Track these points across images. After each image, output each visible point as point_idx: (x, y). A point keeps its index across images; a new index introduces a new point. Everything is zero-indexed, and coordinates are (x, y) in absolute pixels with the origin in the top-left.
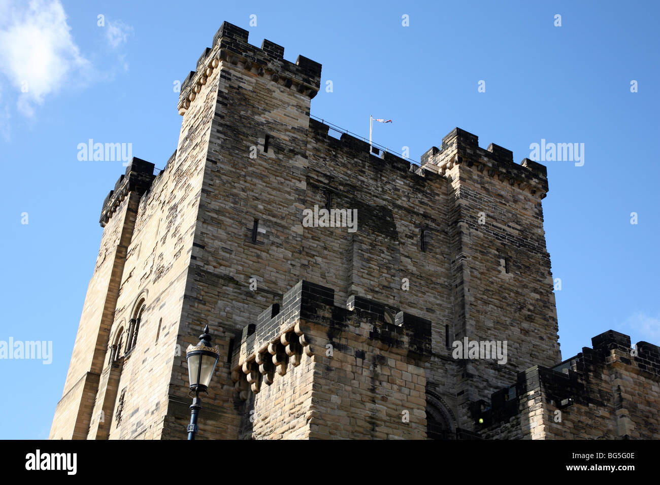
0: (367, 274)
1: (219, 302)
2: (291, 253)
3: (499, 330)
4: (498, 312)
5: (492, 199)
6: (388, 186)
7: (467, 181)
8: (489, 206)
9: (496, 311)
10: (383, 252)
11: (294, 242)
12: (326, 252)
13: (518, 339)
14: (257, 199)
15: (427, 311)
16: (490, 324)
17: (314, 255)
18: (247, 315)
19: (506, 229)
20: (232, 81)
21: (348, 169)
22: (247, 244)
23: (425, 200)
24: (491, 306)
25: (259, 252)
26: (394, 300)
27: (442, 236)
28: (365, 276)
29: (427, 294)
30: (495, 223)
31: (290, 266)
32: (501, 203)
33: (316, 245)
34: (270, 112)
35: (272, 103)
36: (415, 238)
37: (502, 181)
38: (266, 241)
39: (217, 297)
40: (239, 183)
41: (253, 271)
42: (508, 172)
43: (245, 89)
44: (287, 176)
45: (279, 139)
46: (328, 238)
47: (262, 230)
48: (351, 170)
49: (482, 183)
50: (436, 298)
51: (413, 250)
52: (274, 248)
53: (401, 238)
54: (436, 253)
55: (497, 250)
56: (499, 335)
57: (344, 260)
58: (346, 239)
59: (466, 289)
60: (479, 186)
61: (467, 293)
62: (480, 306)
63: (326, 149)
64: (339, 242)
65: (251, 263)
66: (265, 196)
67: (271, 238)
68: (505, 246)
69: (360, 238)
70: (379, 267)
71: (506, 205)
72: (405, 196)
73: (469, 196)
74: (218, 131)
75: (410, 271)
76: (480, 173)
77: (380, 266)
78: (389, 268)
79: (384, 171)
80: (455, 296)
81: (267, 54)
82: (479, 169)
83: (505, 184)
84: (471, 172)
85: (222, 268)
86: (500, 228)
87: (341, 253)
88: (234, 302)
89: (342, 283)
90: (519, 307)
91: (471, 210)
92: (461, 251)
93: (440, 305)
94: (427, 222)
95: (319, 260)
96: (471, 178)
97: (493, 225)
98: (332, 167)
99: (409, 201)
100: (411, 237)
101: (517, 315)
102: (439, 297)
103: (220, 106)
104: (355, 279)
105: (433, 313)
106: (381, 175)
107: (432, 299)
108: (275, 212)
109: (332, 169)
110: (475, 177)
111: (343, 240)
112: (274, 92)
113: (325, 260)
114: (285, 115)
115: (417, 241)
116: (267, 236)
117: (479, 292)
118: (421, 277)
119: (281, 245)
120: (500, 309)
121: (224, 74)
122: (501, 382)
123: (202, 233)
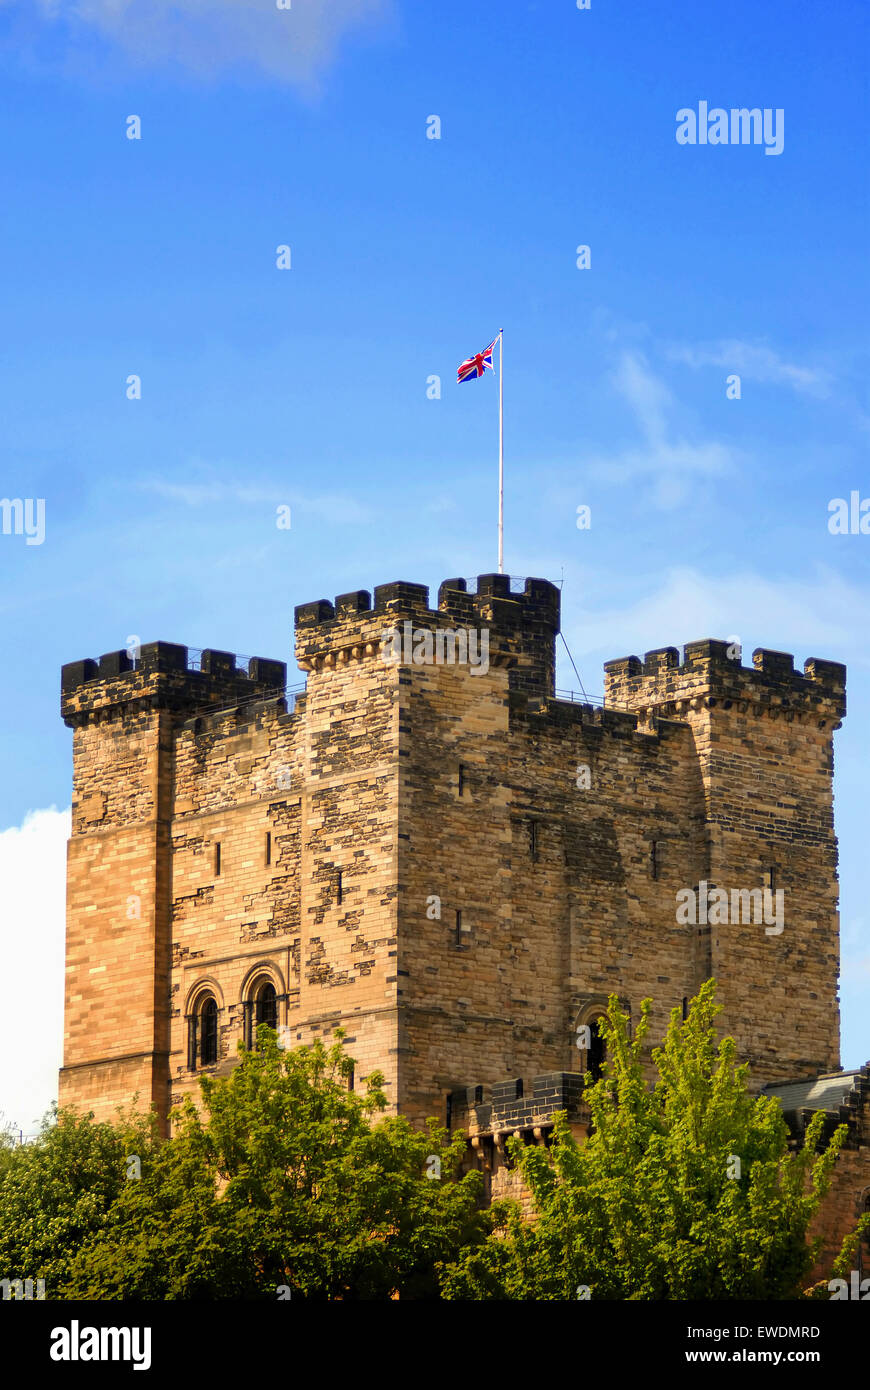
0: (588, 953)
1: (431, 1047)
2: (499, 952)
3: (755, 997)
4: (756, 967)
5: (756, 760)
6: (608, 776)
7: (722, 738)
8: (752, 776)
9: (754, 968)
10: (607, 911)
11: (503, 933)
12: (535, 927)
13: (781, 1006)
14: (457, 878)
15: (659, 982)
16: (743, 991)
17: (521, 938)
18: (459, 1058)
19: (776, 813)
20: (413, 683)
21: (554, 766)
22: (452, 953)
23: (658, 782)
24: (748, 960)
25: (464, 961)
26: (621, 985)
27: (682, 843)
28: (585, 957)
29: (660, 952)
30: (761, 807)
31: (500, 973)
32: (770, 763)
33: (522, 920)
34: (460, 720)
35: (462, 702)
36: (644, 860)
37: (774, 719)
38: (472, 943)
39: (428, 1042)
40: (435, 861)
41: (460, 993)
42: (785, 702)
43: (429, 691)
44: (488, 826)
45: (473, 763)
46: (537, 903)
47: (466, 928)
48: (558, 766)
49: (742, 736)
50: (671, 956)
51: (642, 882)
52: (481, 950)
53: (626, 866)
54: (672, 878)
55: (761, 858)
56: (755, 1005)
57: (557, 936)
58: (558, 898)
59: (714, 942)
60: (738, 741)
61: (715, 949)
62: (732, 966)
63: (525, 739)
64: (550, 905)
65: (457, 980)
66: (465, 871)
67: (478, 937)
68: (772, 846)
69: (578, 896)
70: (602, 938)
71: (777, 764)
72: (630, 786)
73: (724, 768)
74: (407, 783)
75: (638, 921)
76: (741, 715)
77: (603, 935)
78: (614, 936)
79: (602, 749)
80: (696, 948)
81: (454, 619)
82: (740, 709)
83: (777, 722)
84: (728, 717)
85: (428, 996)
86: (766, 814)
87: (553, 924)
88: (445, 1044)
89: (555, 972)
90: (786, 950)
91: (726, 793)
92: (709, 877)
93: (675, 967)
94: (660, 823)
95: (526, 941)
96: (728, 732)
97: (757, 812)
98: (535, 770)
99: (635, 792)
100: (639, 861)
101: (783, 965)
102: (675, 953)
103: (404, 734)
104: (574, 967)
105: (666, 983)
106: (598, 759)
107: (666, 959)
108: (479, 892)
109: (534, 773)
110: (734, 725)
111: (554, 901)
112: (463, 680)
113: (534, 941)
114: (479, 717)
115: (647, 865)
116: (471, 934)
117: (733, 940)
118: (652, 926)
119: (488, 943)
120: (758, 962)
121: (403, 676)
122: (755, 1082)
123: (405, 953)
